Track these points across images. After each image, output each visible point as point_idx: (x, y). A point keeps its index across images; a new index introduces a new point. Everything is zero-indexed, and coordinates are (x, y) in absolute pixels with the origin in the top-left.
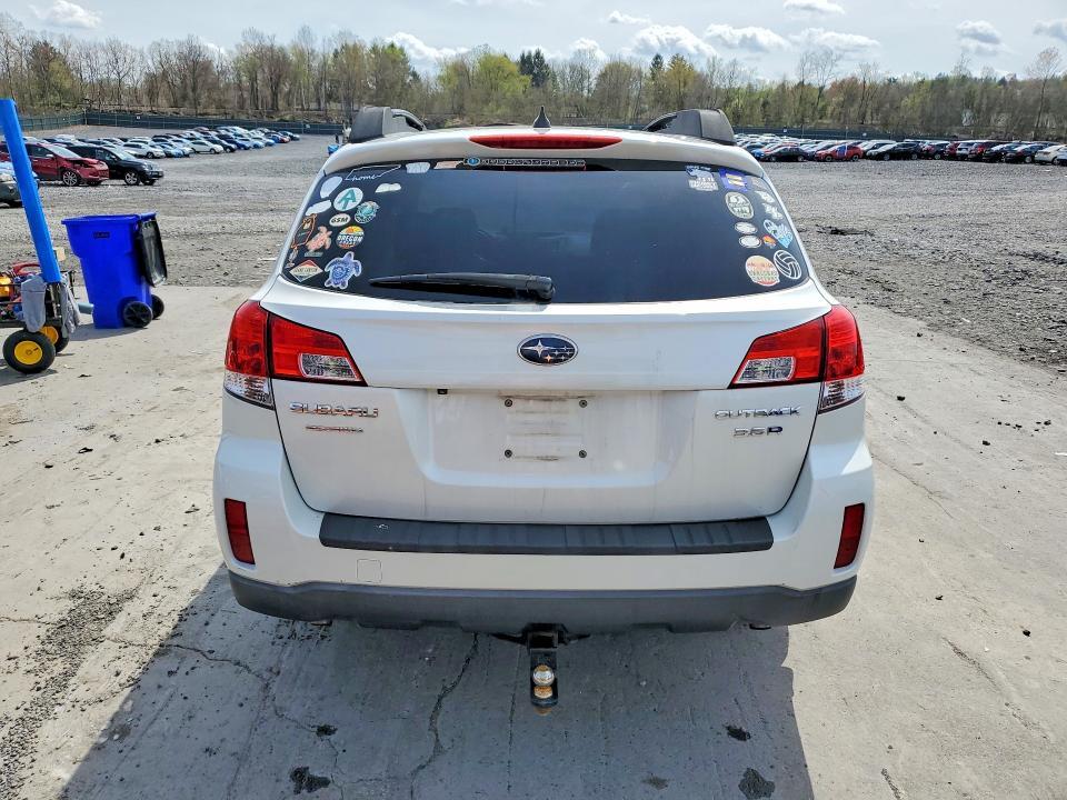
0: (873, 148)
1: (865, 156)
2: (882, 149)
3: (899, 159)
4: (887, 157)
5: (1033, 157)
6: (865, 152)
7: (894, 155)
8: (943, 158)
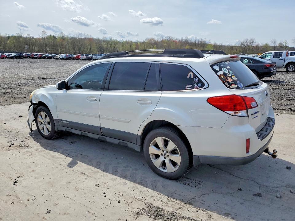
0: (8, 55)
1: (7, 57)
2: (12, 55)
3: (17, 58)
4: (14, 58)
5: (54, 58)
6: (7, 56)
7: (16, 57)
8: (30, 58)
